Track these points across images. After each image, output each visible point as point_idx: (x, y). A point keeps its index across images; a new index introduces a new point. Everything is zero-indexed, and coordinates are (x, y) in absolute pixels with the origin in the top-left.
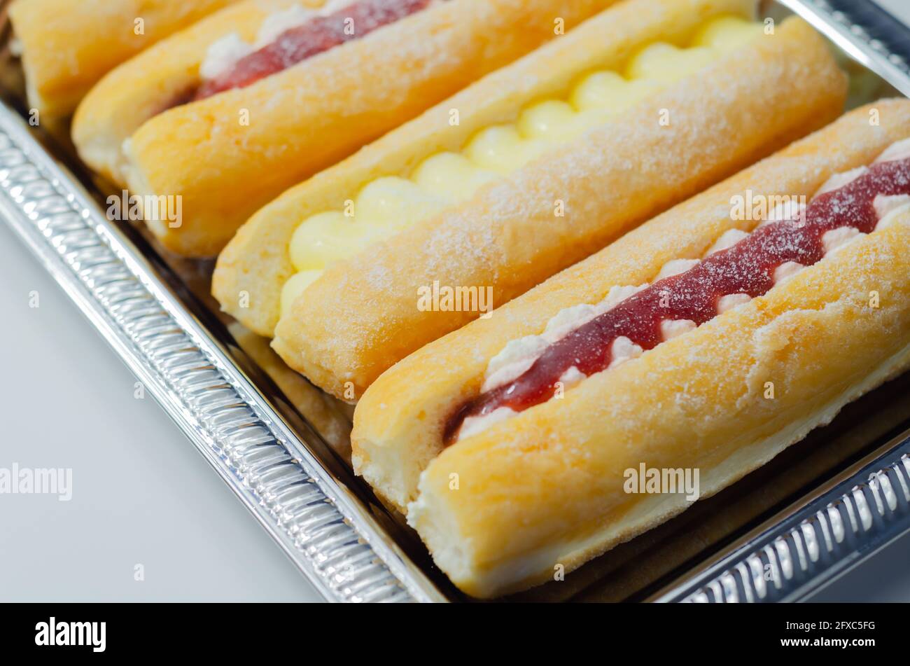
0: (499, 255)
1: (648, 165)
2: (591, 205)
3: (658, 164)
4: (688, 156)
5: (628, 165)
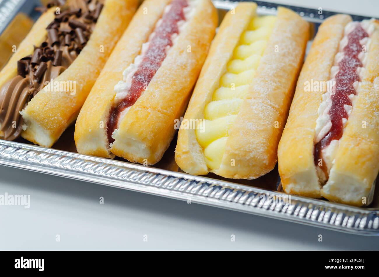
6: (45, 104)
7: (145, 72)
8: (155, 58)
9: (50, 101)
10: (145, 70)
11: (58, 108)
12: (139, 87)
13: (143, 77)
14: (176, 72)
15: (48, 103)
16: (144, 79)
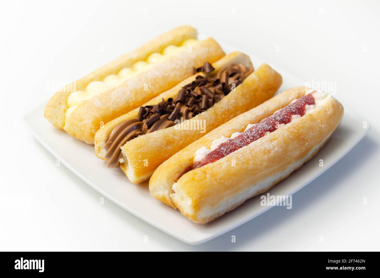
0: (132, 98)
1: (172, 75)
2: (157, 85)
3: (175, 75)
4: (183, 72)
5: (167, 75)
6: (139, 147)
7: (230, 146)
8: (248, 137)
9: (144, 146)
10: (231, 144)
11: (149, 154)
12: (215, 156)
13: (226, 149)
14: (256, 153)
15: (142, 147)
16: (225, 151)
